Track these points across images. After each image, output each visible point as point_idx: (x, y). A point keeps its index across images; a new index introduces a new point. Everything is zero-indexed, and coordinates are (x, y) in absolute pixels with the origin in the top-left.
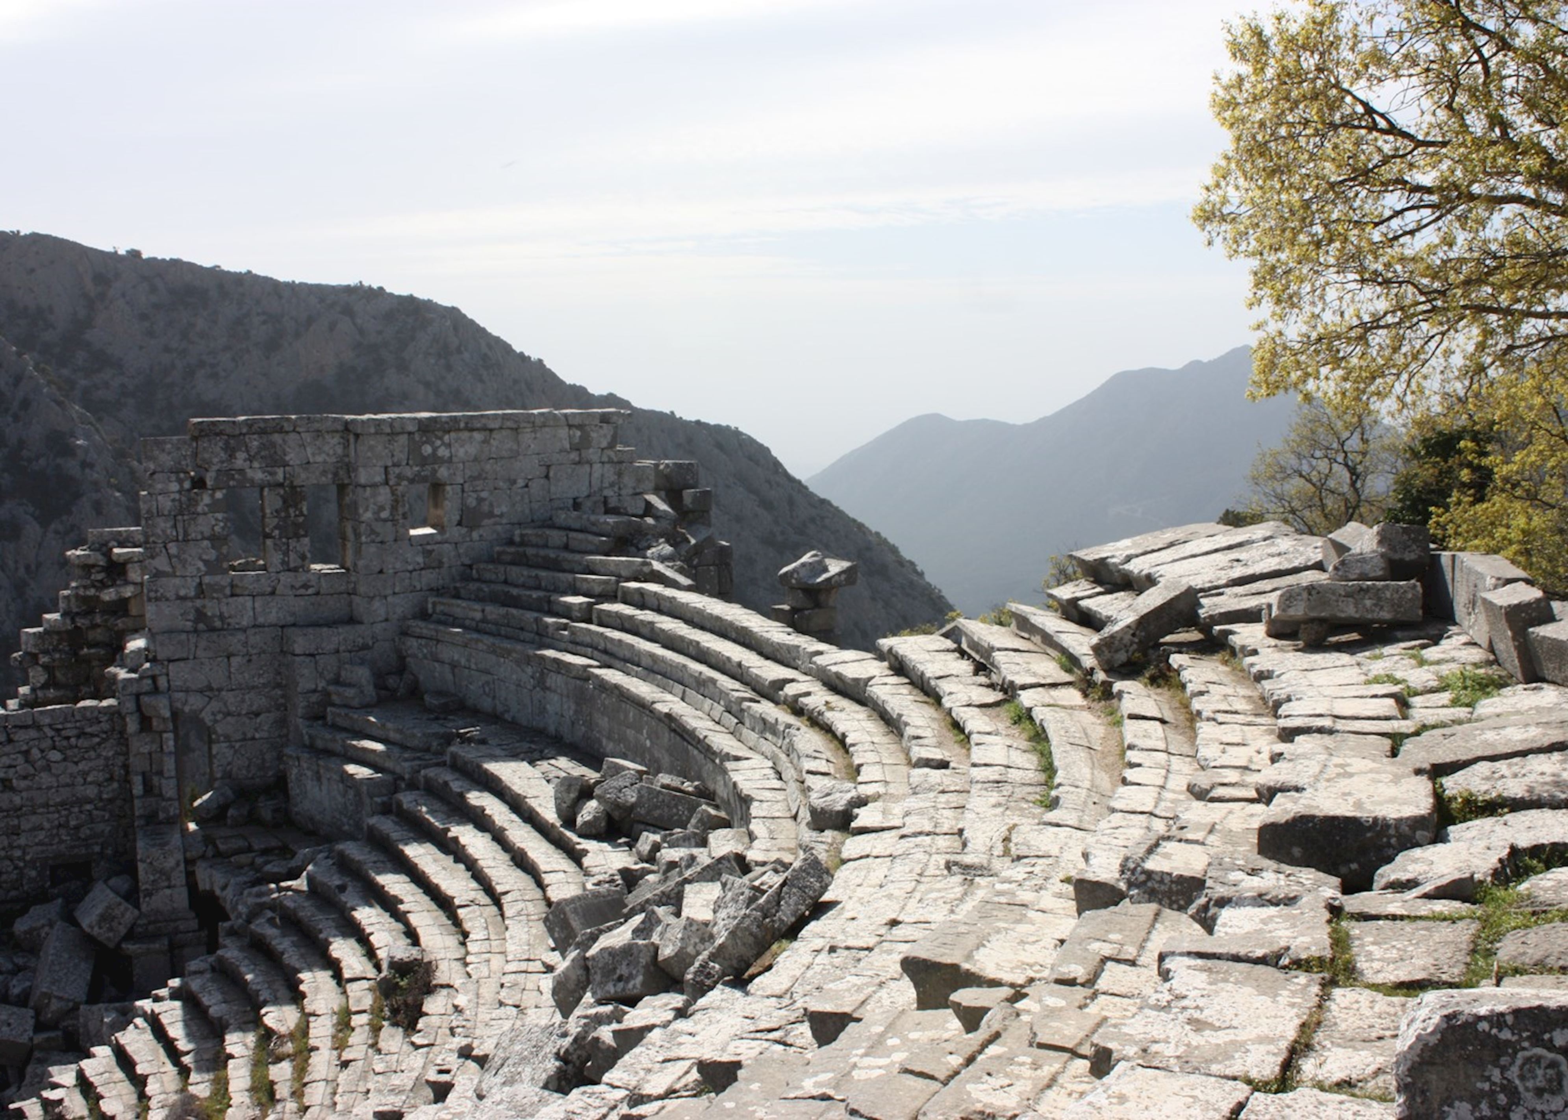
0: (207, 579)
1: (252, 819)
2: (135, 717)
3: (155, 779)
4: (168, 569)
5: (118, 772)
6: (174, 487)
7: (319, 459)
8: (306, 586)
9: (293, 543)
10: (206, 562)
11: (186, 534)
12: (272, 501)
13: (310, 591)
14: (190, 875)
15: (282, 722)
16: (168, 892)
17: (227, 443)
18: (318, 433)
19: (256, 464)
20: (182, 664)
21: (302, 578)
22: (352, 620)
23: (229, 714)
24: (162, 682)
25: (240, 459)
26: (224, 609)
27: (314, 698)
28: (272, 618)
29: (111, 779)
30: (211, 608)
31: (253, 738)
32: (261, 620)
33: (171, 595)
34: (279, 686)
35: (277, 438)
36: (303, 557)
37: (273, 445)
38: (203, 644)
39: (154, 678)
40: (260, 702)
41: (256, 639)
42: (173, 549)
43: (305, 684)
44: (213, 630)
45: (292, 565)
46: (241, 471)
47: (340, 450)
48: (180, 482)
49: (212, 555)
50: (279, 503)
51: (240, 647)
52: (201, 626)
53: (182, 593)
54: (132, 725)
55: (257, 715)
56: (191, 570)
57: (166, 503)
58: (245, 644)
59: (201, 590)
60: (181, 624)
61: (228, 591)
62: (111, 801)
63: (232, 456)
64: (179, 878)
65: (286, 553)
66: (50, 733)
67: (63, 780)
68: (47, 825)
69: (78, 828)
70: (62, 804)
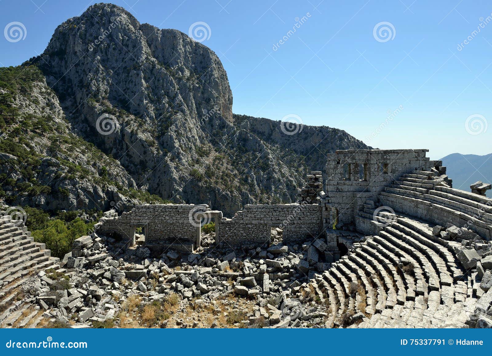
0: (339, 182)
1: (348, 230)
2: (325, 208)
3: (328, 220)
4: (332, 179)
5: (320, 218)
6: (334, 163)
7: (362, 158)
8: (358, 184)
9: (356, 175)
11: (336, 172)
12: (352, 167)
14: (337, 239)
15: (353, 211)
16: (333, 242)
17: (344, 155)
18: (362, 153)
19: (350, 159)
20: (334, 198)
21: (358, 182)
22: (367, 191)
23: (342, 208)
24: (330, 201)
25: (347, 158)
26: (342, 187)
27: (361, 206)
28: (352, 189)
29: (318, 219)
30: (340, 187)
31: (347, 213)
32: (349, 190)
33: (332, 184)
34: (353, 203)
36: (358, 178)
37: (353, 155)
38: (338, 194)
39: (328, 200)
40: (348, 206)
41: (348, 194)
42: (333, 175)
43: (359, 203)
44: (340, 191)
45: (356, 179)
46: (347, 160)
47: (366, 157)
48: (335, 162)
49: (340, 177)
50: (354, 167)
52: (338, 191)
53: (334, 184)
55: (348, 209)
56: (336, 180)
57: (332, 166)
58: (346, 195)
59: (338, 184)
60: (333, 190)
61: (343, 184)
62: (318, 223)
63: (345, 157)
64: (335, 240)
65: (355, 177)
66: (308, 209)
67: (310, 219)
68: (306, 227)
69: (312, 228)
70: (309, 223)
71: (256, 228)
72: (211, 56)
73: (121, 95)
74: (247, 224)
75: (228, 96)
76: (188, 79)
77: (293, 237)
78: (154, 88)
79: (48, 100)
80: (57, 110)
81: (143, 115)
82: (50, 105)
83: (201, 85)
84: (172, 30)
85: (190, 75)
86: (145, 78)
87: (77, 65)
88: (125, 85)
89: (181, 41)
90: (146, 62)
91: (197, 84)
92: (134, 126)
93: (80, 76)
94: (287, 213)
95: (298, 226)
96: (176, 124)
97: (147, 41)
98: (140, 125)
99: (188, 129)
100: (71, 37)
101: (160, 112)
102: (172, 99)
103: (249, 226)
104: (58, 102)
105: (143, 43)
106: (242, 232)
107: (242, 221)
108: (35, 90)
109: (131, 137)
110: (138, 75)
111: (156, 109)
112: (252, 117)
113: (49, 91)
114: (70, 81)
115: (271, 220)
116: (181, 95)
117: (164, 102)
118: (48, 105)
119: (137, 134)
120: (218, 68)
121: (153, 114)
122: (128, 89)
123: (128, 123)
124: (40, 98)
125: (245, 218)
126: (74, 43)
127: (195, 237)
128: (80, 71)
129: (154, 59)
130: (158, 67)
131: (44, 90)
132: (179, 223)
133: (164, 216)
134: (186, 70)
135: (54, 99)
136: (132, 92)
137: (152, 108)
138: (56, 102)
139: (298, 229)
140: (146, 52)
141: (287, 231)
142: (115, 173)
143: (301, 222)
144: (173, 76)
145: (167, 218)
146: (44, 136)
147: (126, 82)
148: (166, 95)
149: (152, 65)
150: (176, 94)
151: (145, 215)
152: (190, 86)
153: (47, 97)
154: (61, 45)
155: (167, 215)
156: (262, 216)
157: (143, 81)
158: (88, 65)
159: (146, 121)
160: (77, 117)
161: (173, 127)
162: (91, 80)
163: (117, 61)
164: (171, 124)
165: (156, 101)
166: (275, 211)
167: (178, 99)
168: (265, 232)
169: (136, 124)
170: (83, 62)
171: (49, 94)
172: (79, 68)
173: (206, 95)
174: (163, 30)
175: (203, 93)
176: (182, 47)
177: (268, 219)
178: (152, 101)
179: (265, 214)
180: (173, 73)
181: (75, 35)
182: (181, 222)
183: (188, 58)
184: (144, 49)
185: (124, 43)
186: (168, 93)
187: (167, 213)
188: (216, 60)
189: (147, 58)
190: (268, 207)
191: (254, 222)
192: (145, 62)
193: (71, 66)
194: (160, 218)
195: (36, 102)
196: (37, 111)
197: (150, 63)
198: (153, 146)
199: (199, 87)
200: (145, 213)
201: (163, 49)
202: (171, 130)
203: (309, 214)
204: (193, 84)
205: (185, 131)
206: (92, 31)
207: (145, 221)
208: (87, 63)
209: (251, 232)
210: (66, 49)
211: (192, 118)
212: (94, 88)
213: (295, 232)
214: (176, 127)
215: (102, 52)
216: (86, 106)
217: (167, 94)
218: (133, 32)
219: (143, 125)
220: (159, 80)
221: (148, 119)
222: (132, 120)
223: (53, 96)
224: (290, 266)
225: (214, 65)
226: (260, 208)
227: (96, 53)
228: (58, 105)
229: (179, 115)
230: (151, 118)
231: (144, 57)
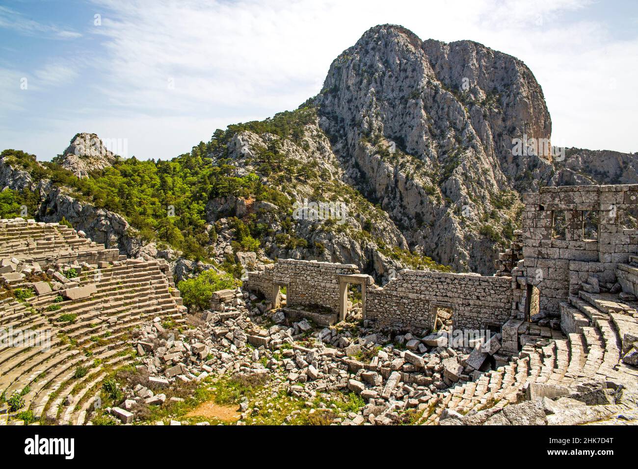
0: (543, 241)
1: (547, 325)
2: (515, 283)
3: (519, 305)
4: (530, 236)
6: (533, 209)
7: (587, 201)
8: (580, 247)
9: (575, 231)
10: (543, 235)
11: (536, 225)
12: (568, 215)
13: (581, 249)
14: (519, 338)
16: (511, 342)
17: (552, 195)
18: (588, 191)
19: (563, 203)
20: (532, 268)
21: (579, 243)
22: (598, 261)
23: (547, 288)
24: (525, 273)
25: (557, 201)
26: (548, 251)
27: (576, 287)
28: (566, 256)
30: (544, 251)
31: (556, 298)
32: (562, 257)
33: (530, 245)
34: (566, 281)
35: (571, 193)
36: (579, 236)
37: (570, 196)
38: (540, 262)
39: (522, 272)
40: (559, 285)
41: (559, 263)
42: (532, 230)
43: (572, 281)
44: (544, 258)
45: (575, 238)
46: (557, 205)
47: (596, 198)
48: (535, 208)
49: (545, 233)
50: (571, 216)
51: (552, 265)
52: (540, 256)
53: (534, 245)
54: (514, 286)
55: (558, 290)
56: (537, 237)
57: (530, 215)
58: (555, 264)
59: (541, 245)
60: (533, 255)
61: (550, 246)
63: (554, 200)
64: (515, 338)
65: (573, 234)
66: (492, 284)
67: (494, 300)
68: (488, 313)
69: (497, 315)
70: (494, 307)
71: (413, 305)
72: (517, 67)
73: (396, 132)
74: (402, 298)
75: (543, 121)
76: (483, 104)
77: (467, 326)
78: (437, 120)
79: (319, 143)
80: (327, 154)
81: (422, 155)
82: (321, 149)
83: (502, 109)
84: (463, 41)
85: (487, 97)
86: (425, 108)
87: (349, 101)
88: (402, 118)
89: (474, 54)
90: (427, 87)
91: (495, 108)
92: (411, 169)
93: (352, 113)
94: (459, 287)
95: (475, 309)
96: (464, 165)
97: (430, 62)
98: (418, 168)
99: (480, 171)
100: (344, 70)
101: (444, 150)
102: (460, 131)
103: (404, 300)
104: (329, 145)
105: (424, 64)
106: (396, 308)
107: (395, 293)
108: (306, 133)
109: (406, 183)
110: (417, 104)
111: (440, 146)
112: (586, 150)
113: (320, 133)
114: (343, 120)
115: (436, 295)
116: (473, 124)
117: (449, 136)
118: (318, 149)
119: (412, 179)
120: (528, 83)
121: (434, 152)
122: (405, 123)
123: (403, 166)
124: (311, 142)
125: (400, 289)
126: (348, 77)
127: (338, 307)
128: (352, 107)
129: (438, 83)
130: (442, 91)
131: (315, 133)
132: (320, 286)
133: (305, 275)
134: (481, 91)
135: (324, 142)
136: (410, 127)
137: (434, 145)
138: (327, 145)
139: (475, 315)
140: (427, 75)
141: (459, 315)
142: (381, 227)
143: (481, 303)
144: (463, 101)
145: (309, 278)
146: (308, 183)
147: (403, 115)
148: (451, 126)
149: (435, 90)
150: (465, 126)
151: (286, 272)
152: (485, 111)
153: (318, 140)
154: (335, 81)
155: (309, 275)
156: (423, 288)
157: (423, 112)
158: (362, 99)
159: (426, 161)
160: (348, 161)
161: (460, 169)
162: (364, 117)
163: (393, 91)
164: (458, 165)
165: (437, 134)
166: (442, 282)
167: (468, 131)
168: (426, 313)
169: (412, 166)
170: (356, 96)
171: (320, 137)
172: (352, 104)
173: (509, 123)
174: (451, 44)
175: (504, 120)
176: (475, 62)
177: (431, 293)
178: (434, 136)
179: (426, 285)
180: (463, 97)
181: (348, 67)
182: (323, 284)
183: (484, 74)
184: (426, 71)
185: (402, 68)
186: (455, 123)
187: (309, 272)
188: (524, 72)
189: (429, 83)
190: (432, 276)
191: (411, 296)
192: (425, 87)
193: (343, 102)
194: (301, 278)
195: (306, 147)
196: (304, 156)
197: (431, 88)
198: (432, 194)
199: (500, 113)
200: (287, 269)
201: (451, 68)
202: (456, 172)
203: (492, 292)
204: (490, 109)
205: (476, 173)
206: (366, 59)
207: (287, 280)
208: (360, 98)
209: (407, 310)
210: (339, 84)
211: (488, 156)
212: (366, 126)
213: (470, 318)
214: (464, 168)
215: (376, 83)
216: (357, 146)
217: (453, 125)
218: (413, 53)
219: (421, 167)
220: (443, 109)
221: (427, 159)
222: (408, 162)
223: (324, 139)
225: (522, 80)
226: (420, 276)
227: (369, 84)
228: (328, 148)
229: (469, 153)
230: (432, 158)
231: (425, 81)
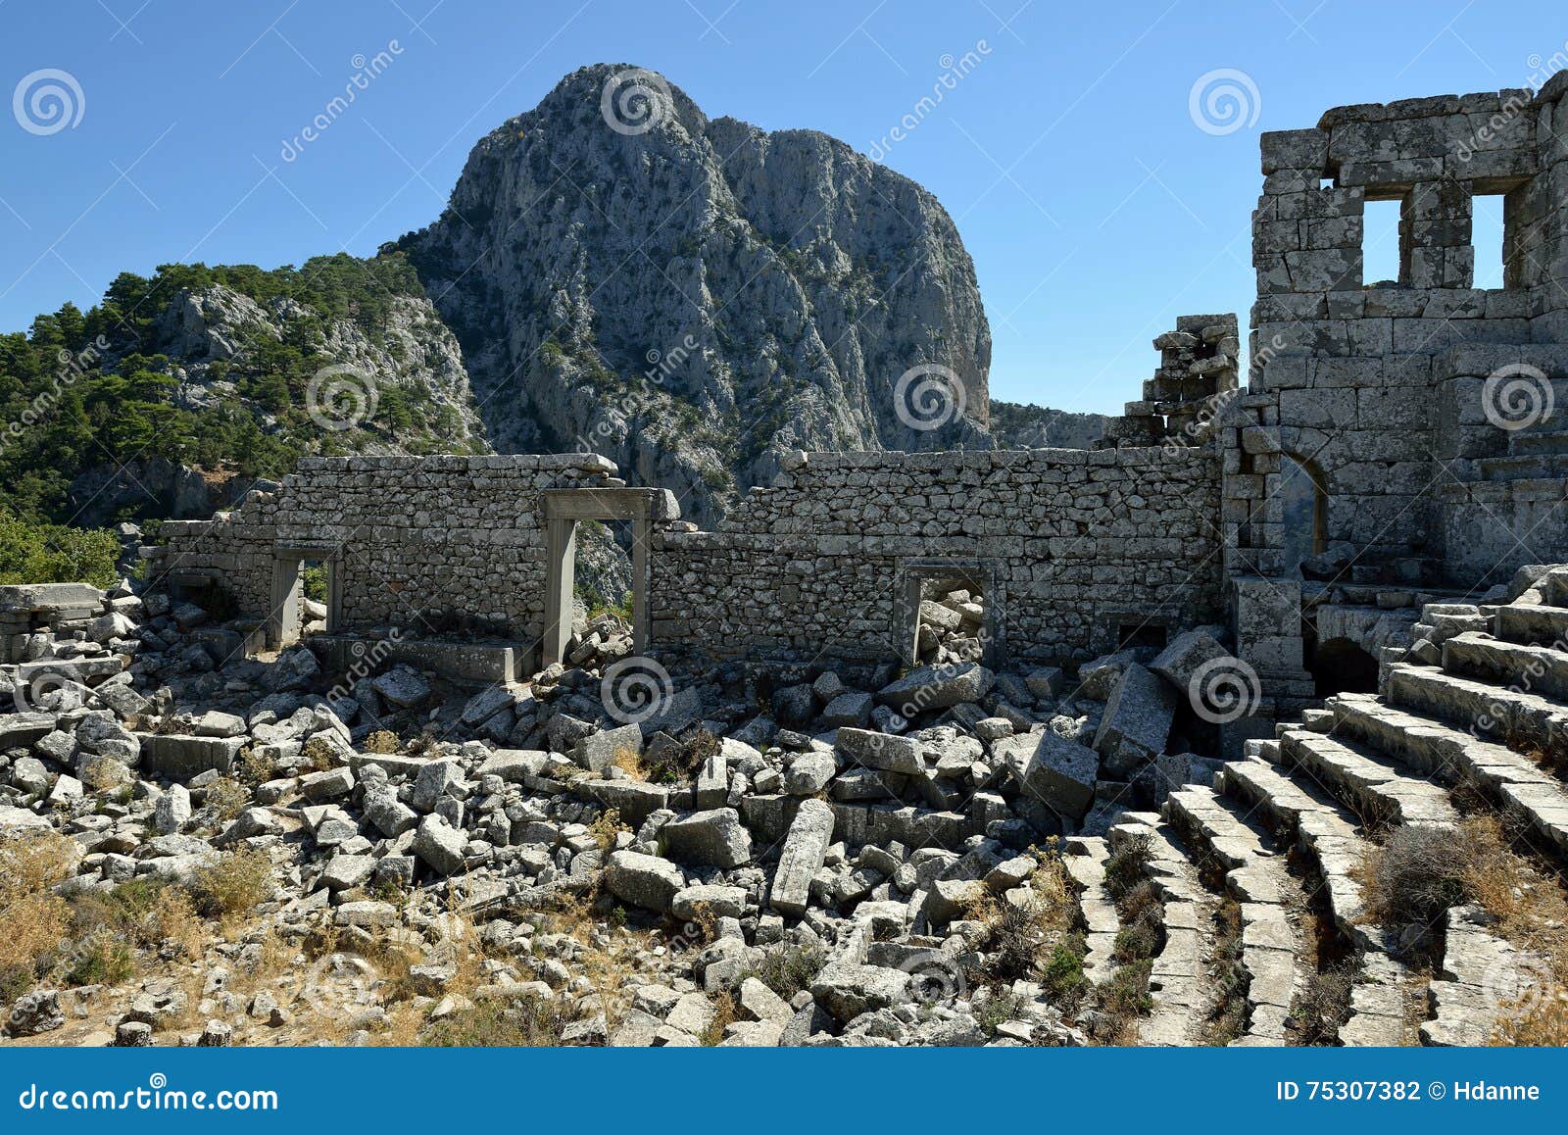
0: (1333, 296)
2: (1234, 456)
3: (1256, 529)
4: (1286, 283)
5: (1207, 525)
6: (1299, 184)
8: (1466, 307)
9: (1450, 252)
10: (1334, 276)
11: (1310, 241)
13: (1471, 313)
15: (1424, 475)
17: (1369, 131)
19: (1406, 155)
20: (1297, 393)
21: (1462, 296)
23: (1352, 459)
25: (1386, 148)
26: (1354, 332)
27: (1482, 432)
28: (1418, 343)
29: (1197, 535)
30: (1336, 331)
31: (1383, 493)
32: (1401, 347)
33: (1288, 313)
34: (1422, 428)
35: (1435, 122)
36: (1464, 271)
37: (1431, 131)
38: (1325, 370)
39: (1260, 409)
40: (1395, 447)
41: (1395, 367)
42: (1293, 259)
43: (1470, 413)
44: (1338, 356)
45: (1447, 279)
46: (1386, 164)
48: (1306, 179)
49: (1341, 267)
50: (1435, 202)
51: (1373, 376)
52: (1322, 351)
53: (1302, 312)
54: (1231, 463)
55: (1390, 464)
56: (1315, 285)
57: (1287, 205)
58: (1380, 373)
59: (1325, 309)
60: (1298, 347)
61: (1359, 311)
62: (1196, 560)
63: (1375, 145)
65: (1441, 265)
66: (1133, 475)
67: (1143, 529)
68: (1121, 579)
69: (1154, 587)
70: (1141, 557)
71: (834, 580)
72: (922, 207)
73: (636, 335)
74: (790, 556)
75: (974, 338)
76: (846, 283)
77: (1042, 634)
78: (738, 312)
79: (432, 346)
80: (454, 377)
81: (698, 393)
82: (436, 362)
83: (888, 300)
84: (803, 133)
85: (854, 268)
86: (710, 281)
87: (518, 247)
88: (652, 301)
89: (829, 165)
90: (717, 230)
91: (872, 297)
92: (669, 425)
93: (524, 278)
94: (1011, 495)
95: (1071, 572)
96: (799, 423)
97: (726, 171)
98: (688, 425)
99: (835, 439)
100: (508, 167)
101: (751, 385)
102: (791, 343)
103: (800, 565)
104: (459, 354)
105: (712, 174)
106: (765, 597)
107: (763, 541)
108: (397, 318)
109: (658, 459)
110: (690, 270)
111: (739, 376)
112: (1057, 412)
113: (436, 322)
114: (498, 294)
115: (920, 534)
116: (821, 329)
117: (764, 352)
118: (428, 361)
119: (674, 450)
120: (946, 246)
121: (728, 389)
122: (659, 314)
123: (650, 418)
124: (410, 341)
125: (782, 525)
126: (516, 183)
127: (537, 617)
128: (525, 265)
129: (743, 222)
130: (752, 244)
131: (421, 319)
132: (469, 542)
133: (410, 509)
134: (841, 253)
135: (447, 344)
136: (670, 323)
137: (728, 373)
138: (454, 354)
139: (1071, 591)
140: (718, 202)
141: (1009, 597)
142: (594, 564)
143: (1092, 546)
144: (799, 272)
145: (422, 517)
146: (396, 441)
147: (654, 293)
148: (771, 331)
149: (736, 239)
150: (805, 330)
151: (331, 504)
152: (849, 302)
153: (429, 338)
154: (482, 196)
155: (423, 507)
156: (871, 513)
157: (705, 289)
158: (550, 246)
159: (708, 411)
160: (508, 400)
161: (788, 432)
162: (555, 290)
163: (631, 231)
164: (783, 422)
165: (738, 348)
166: (943, 485)
167: (809, 344)
168: (882, 604)
169: (674, 421)
170: (536, 236)
171: (436, 332)
172: (524, 255)
173: (901, 334)
174: (775, 136)
175: (891, 326)
176: (830, 184)
177: (902, 528)
178: (727, 351)
179: (886, 498)
180: (799, 264)
181: (519, 159)
182: (477, 536)
183: (850, 216)
184: (714, 192)
185: (656, 177)
186: (779, 324)
187: (423, 496)
188: (938, 221)
189: (720, 220)
190: (908, 464)
191: (826, 544)
192: (713, 230)
193: (502, 249)
194: (392, 519)
195: (397, 351)
196: (388, 371)
197: (727, 235)
198: (722, 490)
199: (880, 308)
200: (335, 492)
201: (773, 194)
202: (780, 439)
203: (1137, 501)
204: (860, 298)
205: (827, 444)
206: (567, 145)
207: (334, 533)
208: (548, 242)
209: (811, 598)
210: (493, 203)
211: (853, 406)
212: (560, 313)
213: (1052, 607)
214: (799, 430)
215: (590, 207)
216: (534, 364)
217: (775, 328)
218: (685, 144)
219: (695, 423)
220: (752, 286)
221: (711, 405)
222: (664, 408)
223: (447, 338)
224: (980, 769)
225: (932, 238)
226: (863, 469)
227: (572, 209)
228: (458, 361)
229: (810, 396)
230: (721, 403)
231: (712, 216)
